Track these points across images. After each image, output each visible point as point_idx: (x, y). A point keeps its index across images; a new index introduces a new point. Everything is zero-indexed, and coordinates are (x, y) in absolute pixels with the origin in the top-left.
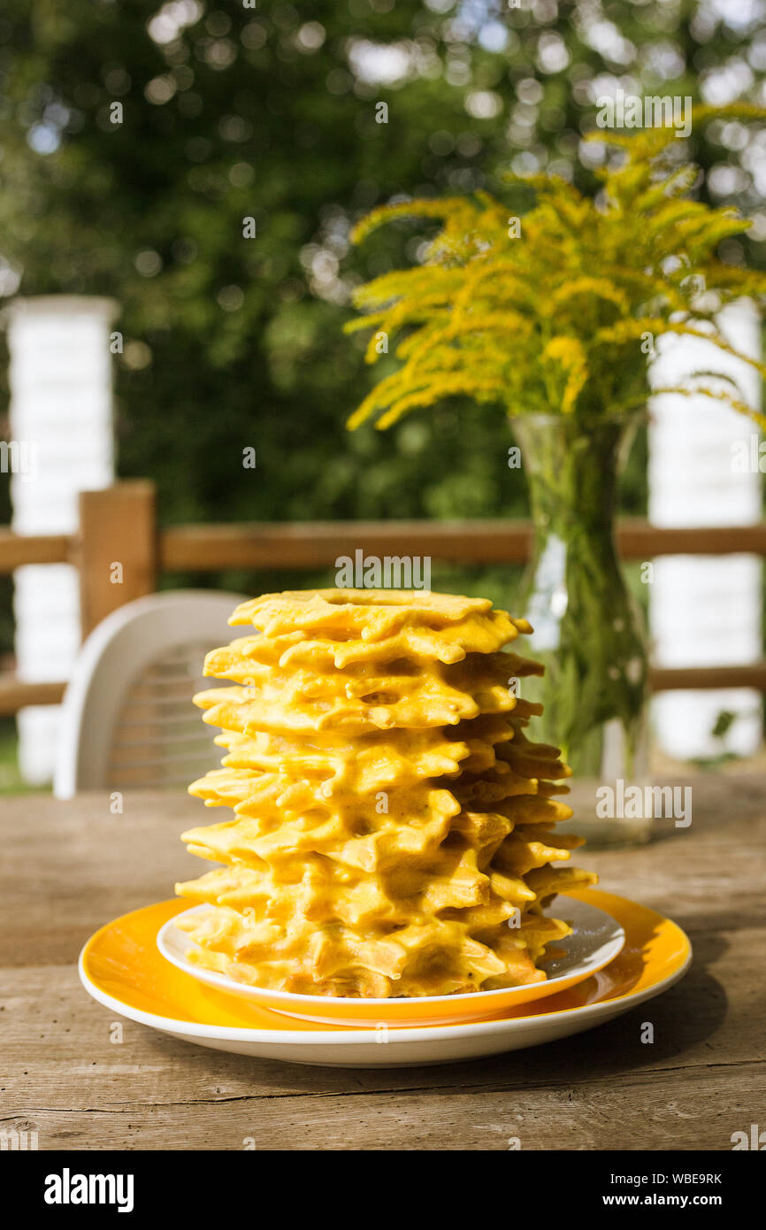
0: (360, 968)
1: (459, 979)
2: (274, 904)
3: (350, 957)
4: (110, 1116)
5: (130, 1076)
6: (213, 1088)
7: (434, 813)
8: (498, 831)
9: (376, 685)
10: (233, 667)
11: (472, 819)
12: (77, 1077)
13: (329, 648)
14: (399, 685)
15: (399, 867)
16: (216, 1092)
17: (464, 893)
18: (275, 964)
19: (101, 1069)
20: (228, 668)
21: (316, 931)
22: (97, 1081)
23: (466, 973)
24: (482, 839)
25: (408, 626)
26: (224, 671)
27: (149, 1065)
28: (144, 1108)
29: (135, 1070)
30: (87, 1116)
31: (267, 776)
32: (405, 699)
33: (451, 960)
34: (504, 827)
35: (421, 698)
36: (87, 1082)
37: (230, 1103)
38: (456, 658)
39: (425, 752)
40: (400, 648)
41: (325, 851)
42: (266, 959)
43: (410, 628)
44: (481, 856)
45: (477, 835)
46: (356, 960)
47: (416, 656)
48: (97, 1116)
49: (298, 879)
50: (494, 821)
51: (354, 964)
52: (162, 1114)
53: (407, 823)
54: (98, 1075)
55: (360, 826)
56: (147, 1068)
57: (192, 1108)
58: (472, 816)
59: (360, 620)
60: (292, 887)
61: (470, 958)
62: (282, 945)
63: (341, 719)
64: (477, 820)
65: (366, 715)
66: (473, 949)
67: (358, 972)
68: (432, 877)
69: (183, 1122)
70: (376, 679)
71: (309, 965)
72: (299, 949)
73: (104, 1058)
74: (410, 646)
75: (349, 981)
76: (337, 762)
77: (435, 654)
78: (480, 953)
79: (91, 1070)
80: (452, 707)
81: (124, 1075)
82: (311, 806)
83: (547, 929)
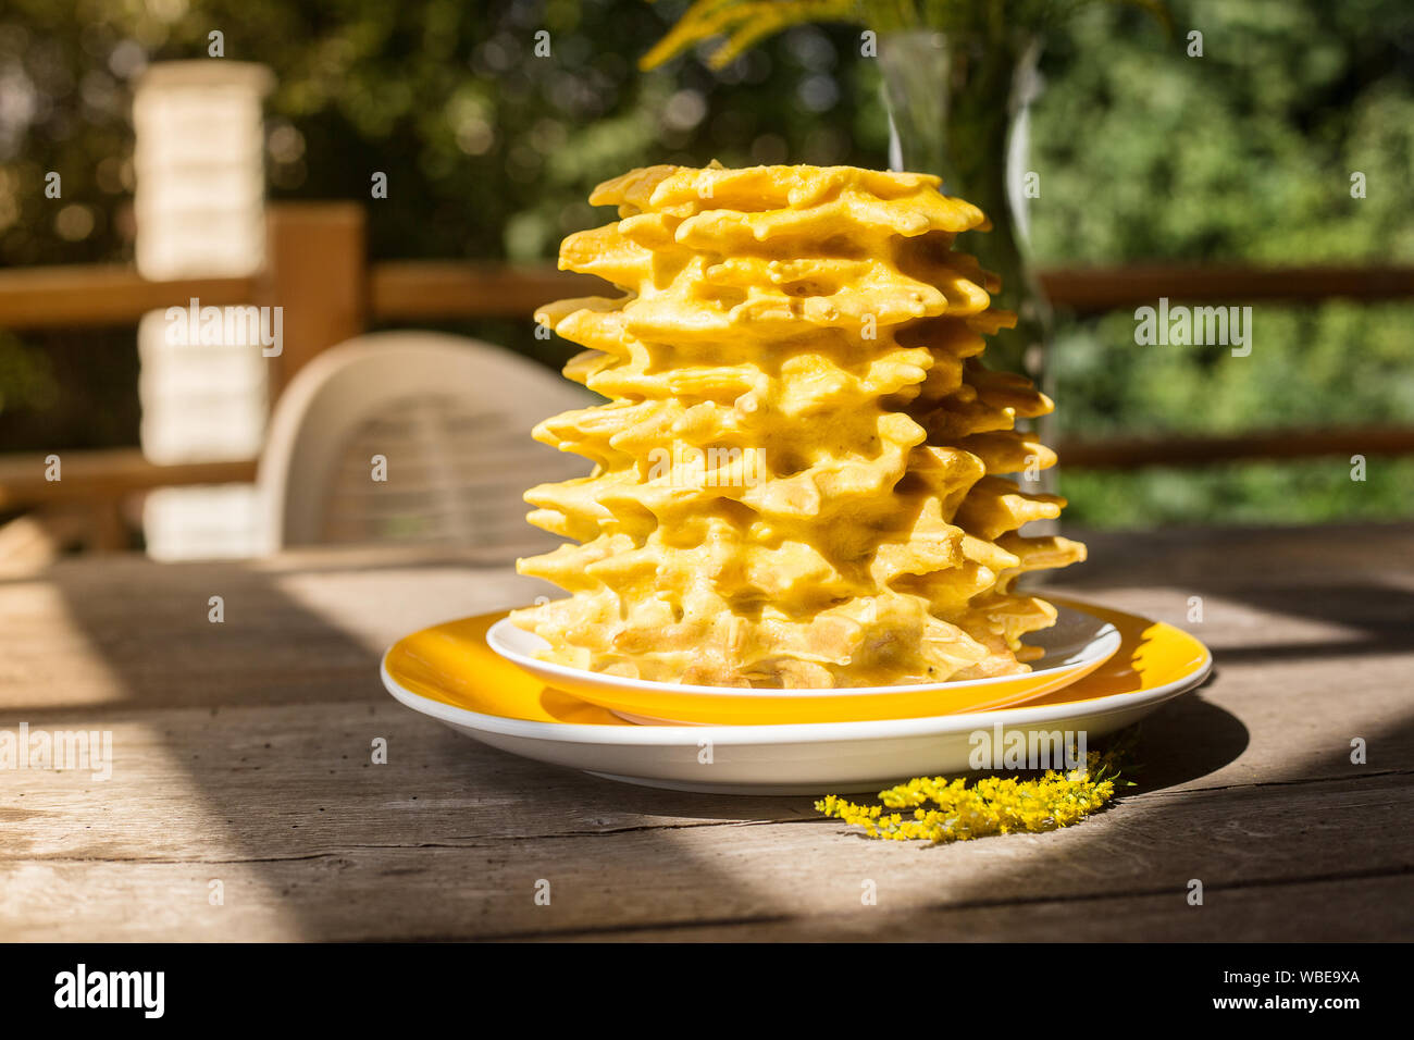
0: (784, 658)
1: (920, 674)
2: (665, 572)
3: (773, 643)
4: (457, 851)
5: (473, 809)
6: (591, 820)
7: (885, 445)
8: (968, 473)
9: (807, 267)
10: (599, 257)
11: (936, 454)
12: (394, 812)
13: (741, 219)
14: (838, 269)
15: (838, 518)
16: (596, 823)
17: (931, 550)
18: (666, 656)
19: (426, 804)
20: (594, 258)
21: (722, 610)
22: (425, 816)
23: (927, 667)
24: (949, 482)
25: (849, 190)
26: (587, 262)
27: (491, 798)
28: (501, 842)
29: (475, 803)
30: (425, 852)
31: (648, 404)
32: (844, 290)
33: (907, 648)
34: (977, 467)
35: (866, 289)
36: (412, 816)
37: (622, 834)
38: (919, 229)
39: (874, 360)
40: (840, 219)
41: (739, 497)
42: (653, 650)
43: (853, 193)
44: (947, 507)
45: (943, 477)
46: (781, 646)
47: (862, 229)
48: (437, 851)
49: (698, 540)
50: (964, 458)
51: (778, 651)
52: (528, 848)
53: (849, 459)
54: (424, 809)
55: (787, 463)
56: (490, 802)
57: (570, 840)
58: (935, 451)
59: (781, 183)
60: (688, 552)
61: (935, 643)
62: (673, 630)
63: (761, 313)
64: (943, 456)
65: (796, 309)
66: (937, 630)
67: (781, 665)
68: (880, 533)
69: (564, 855)
70: (807, 261)
71: (715, 656)
72: (701, 632)
73: (427, 792)
74: (853, 216)
75: (769, 677)
76: (753, 377)
77: (889, 224)
78: (950, 635)
79: (412, 804)
80: (914, 295)
81: (461, 809)
82: (718, 435)
83: (1027, 613)
